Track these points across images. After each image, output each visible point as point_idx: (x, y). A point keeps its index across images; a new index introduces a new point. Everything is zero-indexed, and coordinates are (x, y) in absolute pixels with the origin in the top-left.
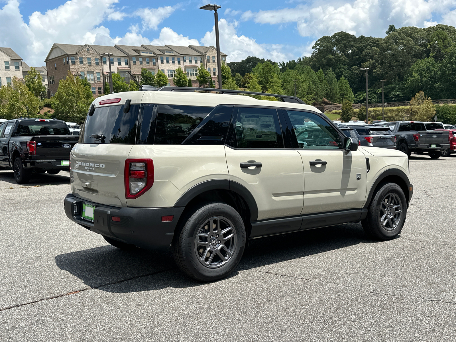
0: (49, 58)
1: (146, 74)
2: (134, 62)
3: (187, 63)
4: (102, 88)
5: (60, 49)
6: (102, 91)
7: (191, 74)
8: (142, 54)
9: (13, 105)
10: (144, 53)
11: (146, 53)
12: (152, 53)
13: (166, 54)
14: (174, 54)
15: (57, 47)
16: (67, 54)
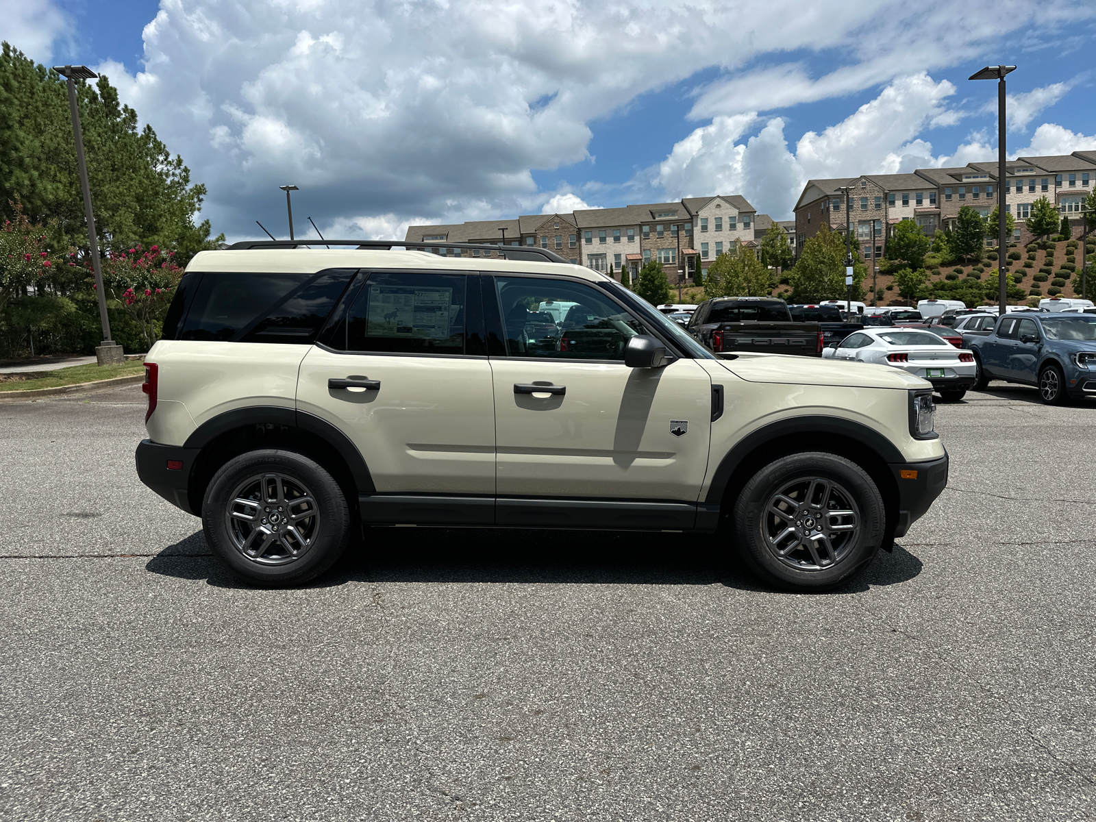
0: (801, 205)
1: (968, 217)
2: (949, 197)
3: (1064, 187)
4: (883, 247)
5: (818, 188)
6: (882, 252)
7: (1070, 207)
8: (965, 180)
9: (729, 282)
10: (970, 178)
11: (974, 177)
12: (988, 175)
13: (1016, 174)
14: (1034, 173)
15: (814, 185)
16: (827, 196)
